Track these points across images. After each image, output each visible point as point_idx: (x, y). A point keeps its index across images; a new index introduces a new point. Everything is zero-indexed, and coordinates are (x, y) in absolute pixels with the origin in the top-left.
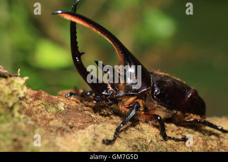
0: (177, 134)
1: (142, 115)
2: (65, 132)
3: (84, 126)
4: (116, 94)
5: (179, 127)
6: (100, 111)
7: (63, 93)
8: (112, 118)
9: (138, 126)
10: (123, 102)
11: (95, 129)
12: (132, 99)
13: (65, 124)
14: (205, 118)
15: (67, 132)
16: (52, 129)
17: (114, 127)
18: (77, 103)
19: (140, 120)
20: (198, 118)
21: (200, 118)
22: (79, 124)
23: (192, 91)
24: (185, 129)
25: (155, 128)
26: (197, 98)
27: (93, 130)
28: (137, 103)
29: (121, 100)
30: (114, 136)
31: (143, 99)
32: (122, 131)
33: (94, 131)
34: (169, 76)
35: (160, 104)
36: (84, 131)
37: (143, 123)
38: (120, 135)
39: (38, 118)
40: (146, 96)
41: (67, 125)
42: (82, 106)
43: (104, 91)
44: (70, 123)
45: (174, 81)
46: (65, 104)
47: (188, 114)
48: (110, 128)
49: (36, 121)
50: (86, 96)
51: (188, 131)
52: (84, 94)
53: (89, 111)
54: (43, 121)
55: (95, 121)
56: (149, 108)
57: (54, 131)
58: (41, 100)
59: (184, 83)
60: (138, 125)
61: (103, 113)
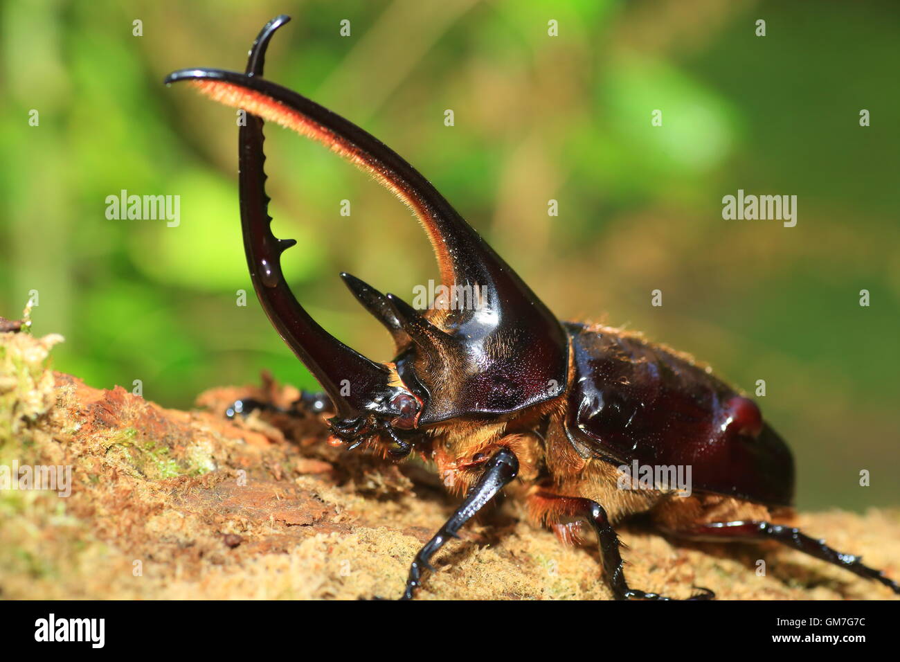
0: (673, 581)
1: (530, 497)
2: (205, 562)
3: (285, 540)
4: (423, 412)
5: (683, 553)
6: (360, 479)
7: (218, 399)
8: (407, 508)
9: (510, 543)
10: (452, 446)
11: (330, 551)
12: (486, 434)
13: (207, 531)
14: (789, 516)
15: (215, 561)
16: (154, 549)
17: (411, 546)
18: (271, 441)
19: (523, 517)
20: (760, 515)
21: (768, 518)
22: (269, 530)
23: (736, 406)
24: (709, 561)
25: (582, 554)
26: (756, 434)
27: (322, 556)
28: (507, 449)
29: (443, 437)
30: (409, 582)
31: (534, 436)
32: (442, 562)
33: (327, 560)
34: (645, 341)
35: (603, 458)
36: (283, 559)
37: (534, 530)
38: (432, 579)
39: (97, 504)
40: (545, 422)
41: (218, 533)
42: (287, 458)
43: (373, 400)
44: (230, 527)
45: (666, 364)
46: (219, 447)
47: (716, 499)
48: (395, 551)
49: (89, 514)
50: (309, 415)
51: (718, 568)
52: (300, 407)
53: (316, 475)
54: (119, 514)
55: (336, 519)
56: (559, 472)
57: (163, 555)
58: (117, 427)
59: (709, 370)
60: (512, 539)
61: (370, 485)
